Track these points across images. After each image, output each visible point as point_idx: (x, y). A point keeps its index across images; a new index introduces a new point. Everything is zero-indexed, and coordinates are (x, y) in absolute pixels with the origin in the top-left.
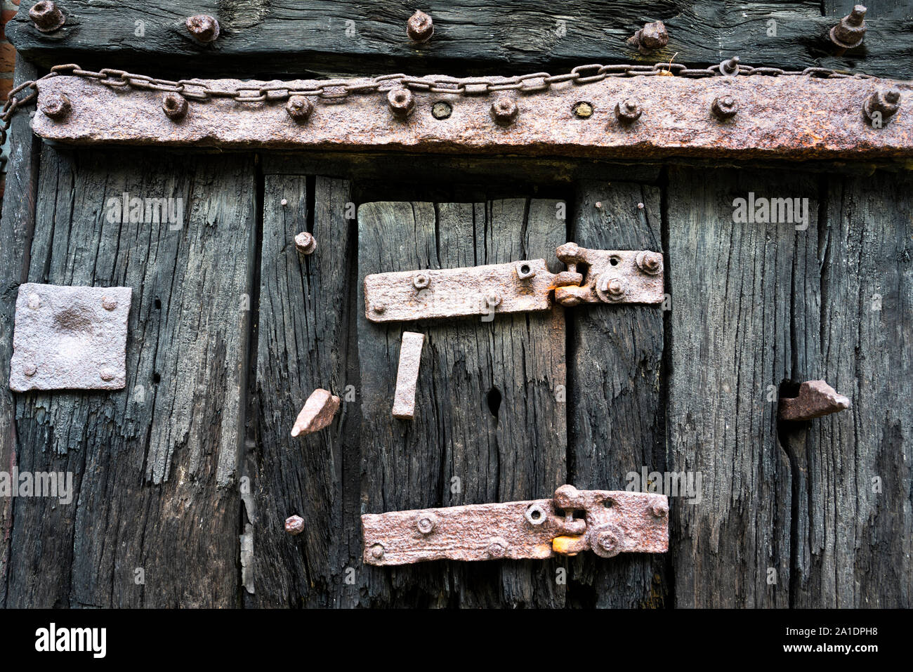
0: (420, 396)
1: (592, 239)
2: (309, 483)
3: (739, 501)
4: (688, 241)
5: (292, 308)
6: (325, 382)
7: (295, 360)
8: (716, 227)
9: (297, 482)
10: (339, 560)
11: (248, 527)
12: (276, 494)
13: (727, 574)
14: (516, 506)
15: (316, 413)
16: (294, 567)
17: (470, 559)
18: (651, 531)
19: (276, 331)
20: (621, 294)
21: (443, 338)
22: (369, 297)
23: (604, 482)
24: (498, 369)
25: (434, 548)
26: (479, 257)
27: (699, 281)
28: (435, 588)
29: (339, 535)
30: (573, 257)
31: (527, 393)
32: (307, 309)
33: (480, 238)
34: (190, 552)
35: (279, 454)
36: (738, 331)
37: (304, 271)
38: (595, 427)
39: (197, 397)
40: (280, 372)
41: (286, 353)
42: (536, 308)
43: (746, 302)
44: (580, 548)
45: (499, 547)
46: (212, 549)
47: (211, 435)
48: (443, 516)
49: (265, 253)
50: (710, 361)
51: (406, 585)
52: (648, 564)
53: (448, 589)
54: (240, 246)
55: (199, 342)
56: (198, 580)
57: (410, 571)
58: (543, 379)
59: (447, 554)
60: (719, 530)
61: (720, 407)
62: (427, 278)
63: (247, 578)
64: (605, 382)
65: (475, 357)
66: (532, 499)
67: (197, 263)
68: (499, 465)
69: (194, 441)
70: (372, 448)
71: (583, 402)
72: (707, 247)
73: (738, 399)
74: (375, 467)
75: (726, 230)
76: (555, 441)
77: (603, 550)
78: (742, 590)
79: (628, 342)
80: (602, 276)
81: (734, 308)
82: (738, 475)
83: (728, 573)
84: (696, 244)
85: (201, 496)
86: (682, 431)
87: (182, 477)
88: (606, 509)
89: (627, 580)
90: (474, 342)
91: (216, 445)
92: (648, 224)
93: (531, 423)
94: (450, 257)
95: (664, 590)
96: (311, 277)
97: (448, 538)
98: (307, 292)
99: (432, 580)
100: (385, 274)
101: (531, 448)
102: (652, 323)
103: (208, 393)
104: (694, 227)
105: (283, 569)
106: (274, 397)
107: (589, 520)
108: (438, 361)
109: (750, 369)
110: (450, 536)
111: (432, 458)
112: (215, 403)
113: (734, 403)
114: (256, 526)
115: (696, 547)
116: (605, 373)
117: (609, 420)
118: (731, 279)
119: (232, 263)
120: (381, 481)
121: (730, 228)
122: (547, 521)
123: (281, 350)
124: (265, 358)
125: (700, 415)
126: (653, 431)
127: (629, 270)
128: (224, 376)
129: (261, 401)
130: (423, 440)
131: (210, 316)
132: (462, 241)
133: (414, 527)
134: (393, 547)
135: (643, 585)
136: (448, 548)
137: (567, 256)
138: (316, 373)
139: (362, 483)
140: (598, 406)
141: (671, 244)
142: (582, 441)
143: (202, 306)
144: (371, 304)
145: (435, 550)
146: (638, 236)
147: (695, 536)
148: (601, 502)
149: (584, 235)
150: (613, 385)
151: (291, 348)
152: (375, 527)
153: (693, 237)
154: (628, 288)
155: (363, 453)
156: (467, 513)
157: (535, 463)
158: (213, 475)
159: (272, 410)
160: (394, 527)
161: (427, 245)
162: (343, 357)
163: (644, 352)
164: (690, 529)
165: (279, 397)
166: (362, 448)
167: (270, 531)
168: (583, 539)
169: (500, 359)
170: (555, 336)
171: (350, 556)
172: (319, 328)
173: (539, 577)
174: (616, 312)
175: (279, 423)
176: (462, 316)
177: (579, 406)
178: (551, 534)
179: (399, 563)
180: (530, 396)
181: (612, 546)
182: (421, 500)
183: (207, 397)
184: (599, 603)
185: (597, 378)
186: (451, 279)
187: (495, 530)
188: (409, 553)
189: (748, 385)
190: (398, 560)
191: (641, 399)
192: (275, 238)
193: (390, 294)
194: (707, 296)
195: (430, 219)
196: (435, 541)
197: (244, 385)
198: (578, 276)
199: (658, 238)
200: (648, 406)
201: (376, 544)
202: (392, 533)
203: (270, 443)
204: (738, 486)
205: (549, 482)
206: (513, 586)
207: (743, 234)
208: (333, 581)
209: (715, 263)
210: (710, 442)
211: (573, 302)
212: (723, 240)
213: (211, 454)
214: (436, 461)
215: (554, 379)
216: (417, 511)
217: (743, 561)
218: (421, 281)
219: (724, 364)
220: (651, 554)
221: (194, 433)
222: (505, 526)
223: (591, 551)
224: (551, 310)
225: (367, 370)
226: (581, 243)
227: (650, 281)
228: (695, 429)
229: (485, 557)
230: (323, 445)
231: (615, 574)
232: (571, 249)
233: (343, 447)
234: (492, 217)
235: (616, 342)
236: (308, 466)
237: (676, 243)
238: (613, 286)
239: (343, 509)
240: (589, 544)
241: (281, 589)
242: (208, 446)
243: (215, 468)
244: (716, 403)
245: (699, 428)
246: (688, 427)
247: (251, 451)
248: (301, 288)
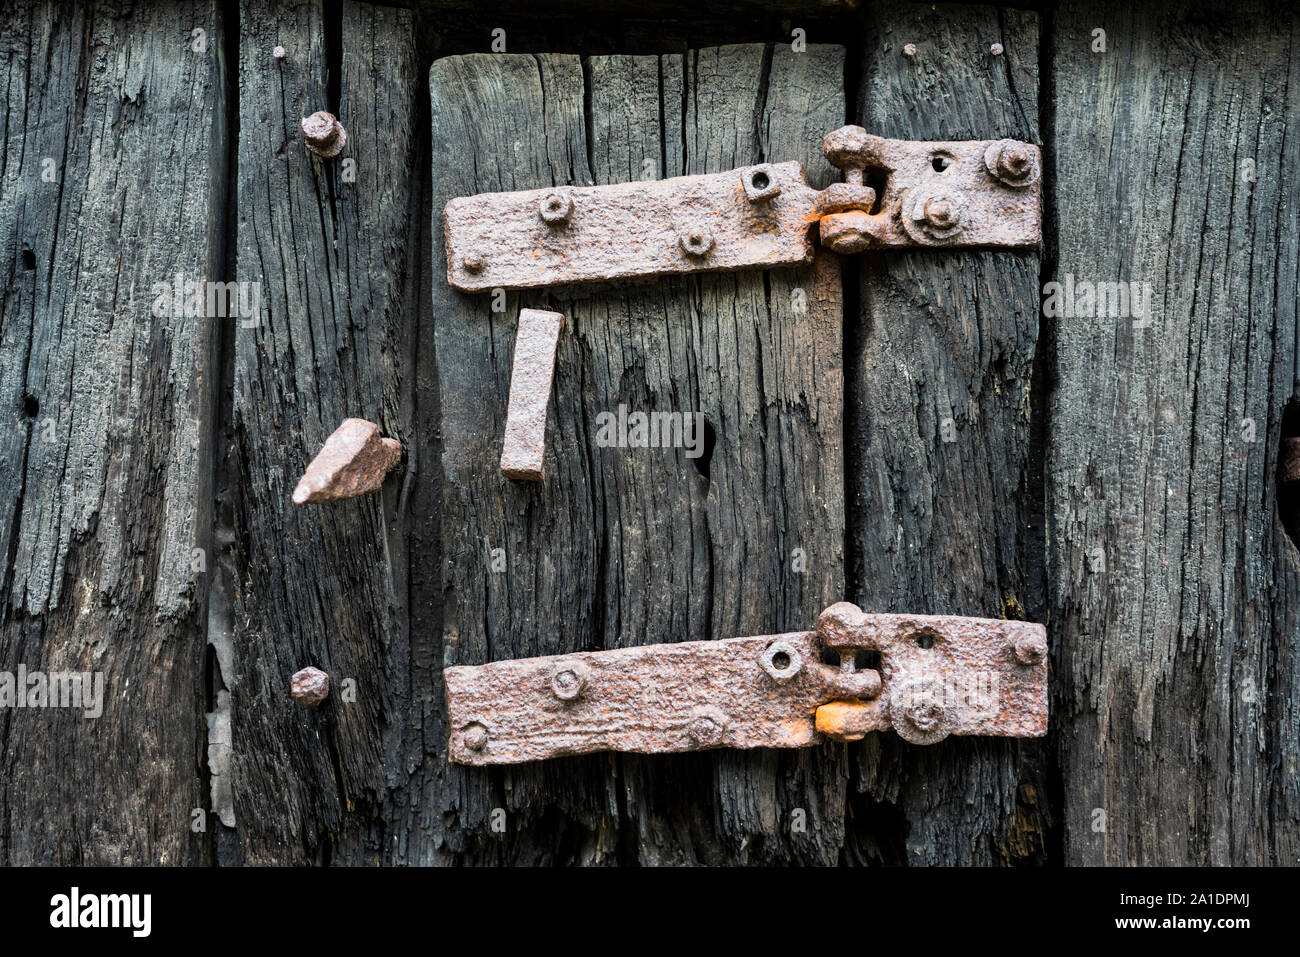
0: (558, 437)
1: (897, 120)
2: (341, 607)
3: (1195, 639)
4: (1095, 120)
5: (301, 265)
6: (371, 409)
7: (310, 366)
8: (1155, 91)
9: (317, 605)
10: (402, 758)
11: (223, 698)
12: (275, 629)
13: (1171, 784)
14: (744, 645)
15: (346, 460)
16: (312, 770)
17: (655, 750)
18: (1012, 693)
19: (270, 311)
20: (951, 226)
21: (601, 322)
22: (452, 243)
23: (918, 601)
24: (708, 382)
25: (585, 728)
26: (670, 162)
27: (1115, 202)
28: (591, 811)
29: (404, 711)
30: (855, 153)
31: (765, 429)
32: (332, 268)
33: (673, 124)
34: (104, 745)
35: (281, 551)
36: (1195, 302)
37: (324, 190)
38: (900, 492)
39: (114, 442)
40: (280, 392)
41: (291, 354)
42: (782, 258)
43: (1215, 243)
44: (870, 725)
45: (710, 725)
46: (148, 739)
47: (144, 517)
48: (601, 666)
49: (244, 157)
50: (1136, 362)
51: (534, 805)
52: (1008, 760)
53: (614, 812)
54: (193, 143)
55: (118, 334)
56: (120, 799)
57: (541, 777)
58: (798, 400)
59: (610, 739)
60: (1152, 697)
61: (1155, 452)
62: (565, 202)
63: (222, 798)
64: (920, 405)
65: (664, 359)
66: (777, 632)
67: (107, 176)
68: (712, 568)
69: (110, 529)
70: (463, 538)
71: (876, 444)
72: (1135, 131)
73: (1194, 438)
74: (470, 575)
75: (1177, 97)
76: (820, 521)
77: (916, 729)
78: (1203, 819)
79: (966, 324)
80: (915, 191)
81: (1187, 254)
82: (1192, 589)
83: (1173, 783)
84: (1111, 127)
85: (126, 635)
86: (1077, 499)
87: (87, 600)
88: (921, 651)
89: (967, 792)
90: (661, 331)
91: (154, 535)
92: (1012, 87)
93: (775, 485)
94: (613, 163)
95: (1043, 817)
96: (338, 204)
97: (612, 710)
98: (330, 234)
99: (584, 795)
100: (483, 197)
101: (775, 534)
102: (1015, 285)
103: (136, 433)
104: (1107, 91)
105: (290, 775)
106: (270, 441)
107: (887, 671)
108: (591, 368)
109: (1219, 376)
110: (616, 705)
111: (582, 557)
112: (152, 451)
113: (1185, 446)
114: (236, 694)
115: (1105, 729)
116: (920, 386)
117: (929, 478)
118: (1183, 197)
119: (179, 177)
120: (483, 603)
121: (1185, 92)
122: (803, 672)
123: (282, 349)
124: (250, 364)
125: (1114, 468)
126: (1019, 503)
127: (970, 180)
128: (168, 399)
129: (243, 447)
130: (563, 521)
131: (137, 282)
132: (637, 130)
133: (546, 689)
134: (506, 729)
135: (998, 802)
136: (611, 728)
137: (844, 152)
138: (352, 394)
139: (447, 608)
140: (907, 451)
141: (1059, 127)
142: (875, 521)
143: (120, 262)
144: (458, 255)
145: (586, 733)
146: (989, 112)
147: (1104, 707)
148: (911, 637)
149: (880, 112)
150: (936, 411)
151: (301, 344)
152: (472, 690)
153: (1105, 113)
154: (967, 216)
155: (447, 548)
156: (648, 660)
157: (782, 563)
158: (149, 594)
159: (265, 466)
160: (508, 689)
161: (568, 140)
162: (407, 365)
163: (999, 343)
164: (1094, 694)
165: (280, 440)
166: (445, 538)
167: (265, 701)
168: (876, 708)
169: (712, 362)
170: (821, 316)
171: (425, 753)
172: (357, 304)
173: (792, 785)
174: (943, 266)
175: (280, 491)
176: (637, 277)
177: (869, 452)
178: (812, 699)
179: (517, 760)
180: (772, 432)
181: (933, 721)
182: (562, 638)
183: (136, 441)
184: (912, 838)
185: (906, 396)
186: (614, 204)
187: (703, 693)
188: (538, 740)
189: (1214, 409)
190: (515, 753)
191: (993, 439)
192: (264, 127)
193: (494, 236)
194: (1132, 232)
195: (573, 88)
196: (587, 716)
197: (209, 417)
198: (867, 193)
199: (1033, 116)
200: (1008, 451)
201: (472, 724)
202: (502, 702)
203: (262, 529)
204: (1192, 608)
205: (809, 600)
206: (741, 801)
207: (1211, 104)
208: (392, 800)
209: (1151, 165)
210: (1133, 522)
211: (856, 243)
212: (1168, 116)
213: (144, 552)
214: (590, 562)
215: (818, 400)
216: (552, 657)
217: (1204, 760)
218: (554, 206)
219: (1164, 366)
220: (1013, 740)
221: (109, 512)
222: (723, 683)
223: (892, 732)
224: (813, 264)
225: (452, 386)
226: (872, 128)
227: (1012, 201)
228: (1103, 497)
229: (683, 745)
230: (368, 533)
231: (942, 780)
232: (851, 138)
233: (410, 540)
234: (696, 81)
235: (941, 325)
236: (339, 574)
237: (1068, 125)
238: (935, 209)
239: (412, 661)
240: (888, 719)
241: (287, 814)
242: (139, 537)
243: (152, 580)
244: (1148, 446)
245: (1112, 494)
246: (1088, 493)
247: (227, 549)
248: (319, 225)
